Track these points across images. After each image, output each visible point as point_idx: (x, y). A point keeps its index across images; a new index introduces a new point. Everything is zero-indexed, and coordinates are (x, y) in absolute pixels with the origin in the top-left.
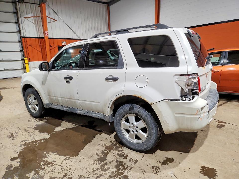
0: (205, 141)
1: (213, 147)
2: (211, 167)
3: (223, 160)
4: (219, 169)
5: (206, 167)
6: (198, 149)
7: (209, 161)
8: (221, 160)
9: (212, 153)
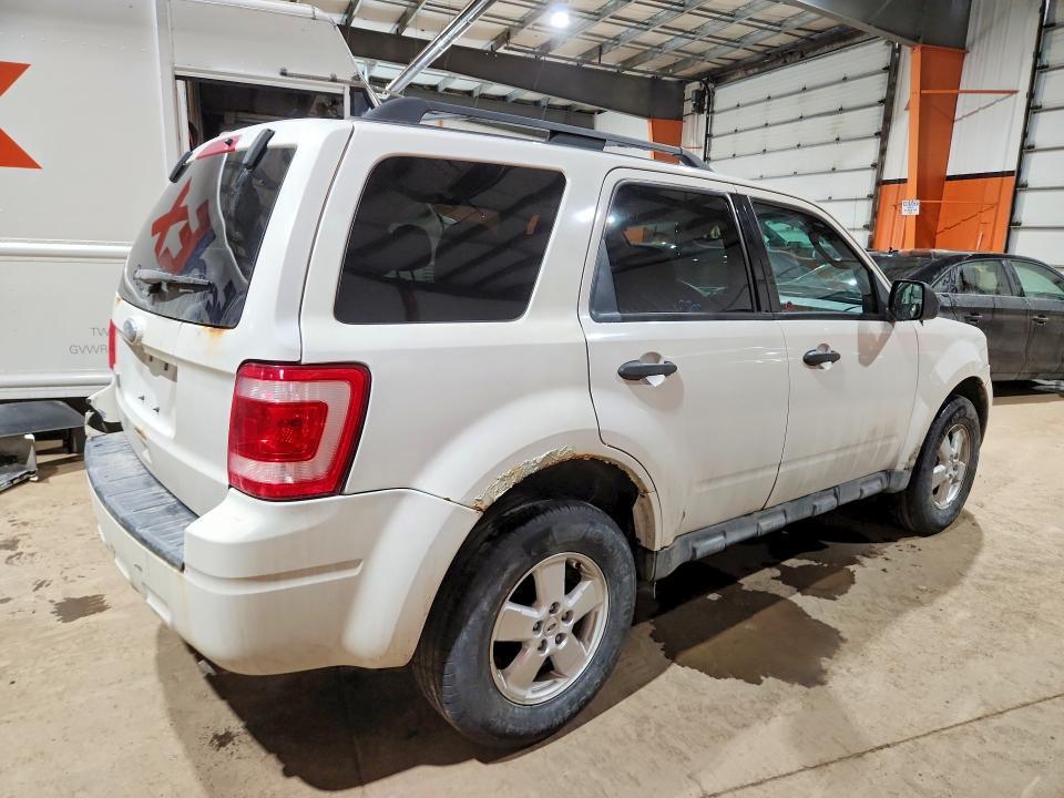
0: (160, 685)
1: (111, 684)
2: (81, 620)
3: (52, 661)
4: (52, 629)
5: (94, 613)
6: (159, 642)
7: (96, 631)
8: (57, 656)
9: (99, 659)
